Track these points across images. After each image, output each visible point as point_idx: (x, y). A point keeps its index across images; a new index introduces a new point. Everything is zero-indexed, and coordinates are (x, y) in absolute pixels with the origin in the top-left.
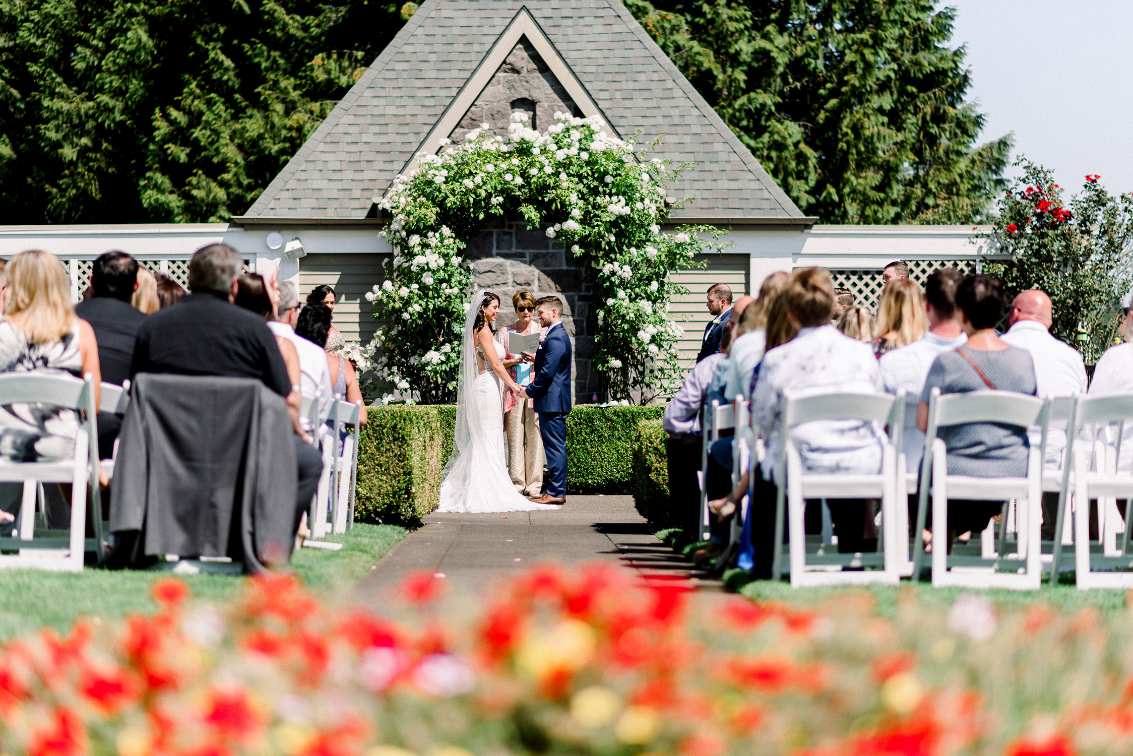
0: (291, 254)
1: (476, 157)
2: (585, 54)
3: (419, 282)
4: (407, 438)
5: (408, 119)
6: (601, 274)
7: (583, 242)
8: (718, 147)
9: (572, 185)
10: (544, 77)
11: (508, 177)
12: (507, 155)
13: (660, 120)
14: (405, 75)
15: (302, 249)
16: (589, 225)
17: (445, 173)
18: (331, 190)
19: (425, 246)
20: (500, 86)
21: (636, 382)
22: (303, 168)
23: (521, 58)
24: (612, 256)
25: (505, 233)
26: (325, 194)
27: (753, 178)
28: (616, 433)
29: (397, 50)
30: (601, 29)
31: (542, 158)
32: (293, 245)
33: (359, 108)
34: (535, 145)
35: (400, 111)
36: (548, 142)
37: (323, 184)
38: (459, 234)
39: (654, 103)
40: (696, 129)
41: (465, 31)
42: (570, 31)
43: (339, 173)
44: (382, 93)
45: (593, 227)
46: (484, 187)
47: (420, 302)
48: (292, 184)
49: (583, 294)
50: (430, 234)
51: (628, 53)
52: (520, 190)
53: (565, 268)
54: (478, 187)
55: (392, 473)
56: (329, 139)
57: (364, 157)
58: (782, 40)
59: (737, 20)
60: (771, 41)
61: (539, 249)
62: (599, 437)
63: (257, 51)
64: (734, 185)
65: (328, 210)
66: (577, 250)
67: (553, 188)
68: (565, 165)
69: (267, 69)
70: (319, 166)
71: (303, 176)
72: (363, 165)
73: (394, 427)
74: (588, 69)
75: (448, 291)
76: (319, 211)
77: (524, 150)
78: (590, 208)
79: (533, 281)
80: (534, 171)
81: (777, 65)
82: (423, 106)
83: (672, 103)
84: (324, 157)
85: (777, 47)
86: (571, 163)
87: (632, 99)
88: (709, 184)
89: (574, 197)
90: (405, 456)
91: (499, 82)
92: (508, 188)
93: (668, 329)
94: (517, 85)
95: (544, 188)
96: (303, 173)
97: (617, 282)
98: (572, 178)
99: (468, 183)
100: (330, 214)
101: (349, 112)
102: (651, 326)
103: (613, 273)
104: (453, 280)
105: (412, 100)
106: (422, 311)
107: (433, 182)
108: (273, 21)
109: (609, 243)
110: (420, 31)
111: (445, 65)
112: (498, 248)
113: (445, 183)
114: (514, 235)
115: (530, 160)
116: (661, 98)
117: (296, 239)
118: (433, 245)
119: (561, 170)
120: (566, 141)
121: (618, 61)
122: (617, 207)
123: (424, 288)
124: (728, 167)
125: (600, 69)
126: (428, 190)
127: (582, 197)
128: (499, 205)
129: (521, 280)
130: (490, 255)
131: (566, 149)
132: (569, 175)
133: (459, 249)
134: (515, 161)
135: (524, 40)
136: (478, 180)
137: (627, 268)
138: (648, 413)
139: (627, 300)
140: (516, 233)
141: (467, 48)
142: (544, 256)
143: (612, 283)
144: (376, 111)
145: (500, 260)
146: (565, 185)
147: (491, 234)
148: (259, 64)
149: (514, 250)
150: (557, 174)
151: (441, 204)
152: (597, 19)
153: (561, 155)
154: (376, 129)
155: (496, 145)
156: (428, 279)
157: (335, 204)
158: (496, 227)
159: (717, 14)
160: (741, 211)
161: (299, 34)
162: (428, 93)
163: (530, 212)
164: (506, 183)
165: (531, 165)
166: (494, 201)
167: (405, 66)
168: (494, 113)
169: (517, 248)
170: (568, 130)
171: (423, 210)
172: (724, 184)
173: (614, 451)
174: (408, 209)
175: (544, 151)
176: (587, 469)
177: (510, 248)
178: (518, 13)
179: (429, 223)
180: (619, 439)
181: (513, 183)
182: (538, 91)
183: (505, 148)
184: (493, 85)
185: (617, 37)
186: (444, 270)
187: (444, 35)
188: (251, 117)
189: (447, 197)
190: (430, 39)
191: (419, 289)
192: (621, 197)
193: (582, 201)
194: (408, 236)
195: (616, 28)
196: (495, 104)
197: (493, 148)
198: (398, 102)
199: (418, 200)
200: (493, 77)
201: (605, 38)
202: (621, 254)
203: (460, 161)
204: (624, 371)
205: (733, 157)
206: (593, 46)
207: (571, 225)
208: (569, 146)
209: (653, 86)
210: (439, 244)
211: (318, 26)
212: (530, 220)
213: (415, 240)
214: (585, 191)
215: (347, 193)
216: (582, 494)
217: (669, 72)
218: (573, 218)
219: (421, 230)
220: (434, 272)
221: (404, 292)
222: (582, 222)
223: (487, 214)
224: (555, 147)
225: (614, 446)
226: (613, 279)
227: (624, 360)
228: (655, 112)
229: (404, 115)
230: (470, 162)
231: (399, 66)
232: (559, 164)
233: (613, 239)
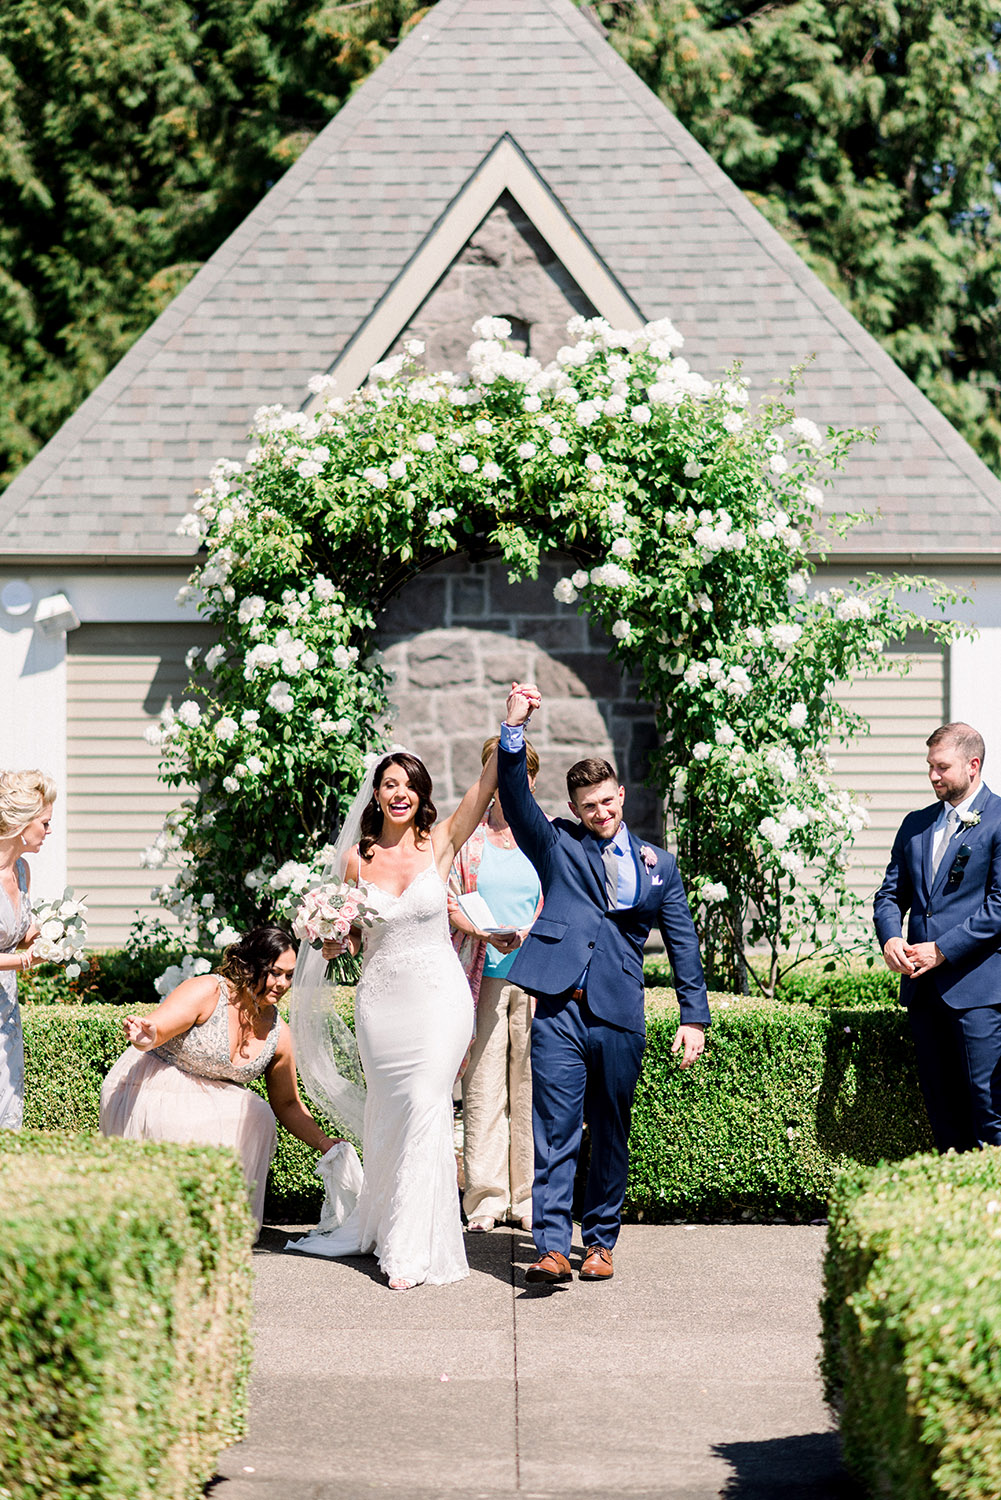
0: (49, 625)
1: (394, 418)
2: (628, 235)
3: (263, 706)
4: (83, 1354)
5: (282, 361)
6: (681, 685)
7: (641, 612)
8: (886, 412)
9: (615, 483)
10: (549, 272)
11: (468, 463)
12: (466, 414)
13: (771, 361)
14: (277, 275)
15: (67, 615)
16: (653, 572)
17: (323, 454)
18: (129, 497)
19: (278, 622)
20: (460, 292)
21: (757, 932)
22: (76, 452)
23: (502, 235)
24: (707, 645)
25: (469, 582)
26: (117, 505)
27: (956, 472)
28: (726, 1077)
29: (262, 228)
30: (655, 188)
31: (545, 420)
32: (53, 606)
33: (187, 340)
34: (528, 390)
35: (268, 345)
36: (559, 385)
37: (113, 486)
38: (353, 594)
39: (758, 328)
40: (842, 378)
41: (394, 192)
42: (595, 192)
43: (146, 465)
44: (233, 310)
45: (662, 580)
46: (413, 487)
47: (265, 751)
48: (52, 486)
49: (623, 700)
50: (288, 594)
51: (708, 234)
52: (494, 494)
53: (587, 649)
54: (398, 485)
55: (30, 1477)
56: (126, 399)
57: (196, 432)
58: (951, 244)
59: (876, 209)
60: (935, 246)
61: (535, 612)
62: (685, 1086)
63: (64, 269)
64: (918, 487)
65: (122, 537)
66: (626, 632)
67: (572, 488)
68: (599, 436)
69: (78, 299)
70: (108, 450)
71: (74, 470)
72: (192, 450)
73: (37, 1316)
74: (631, 264)
75: (328, 727)
76: (104, 538)
77: (504, 403)
78: (655, 534)
79: (524, 676)
80: (526, 450)
81: (942, 286)
82: (311, 335)
83: (794, 328)
84: (117, 433)
85: (944, 256)
86: (611, 431)
87: (715, 320)
88: (872, 487)
89: (616, 512)
90: (74, 1417)
91: (457, 283)
92: (468, 489)
93: (832, 813)
94: (493, 289)
95: (547, 490)
96: (76, 465)
97: (717, 704)
98: (615, 466)
99: (377, 478)
100: (127, 546)
101: (168, 346)
102: (793, 809)
103: (709, 685)
104: (340, 701)
105: (289, 323)
106: (267, 771)
107: (296, 474)
108: (88, 221)
109: (697, 616)
110: (307, 193)
111: (355, 257)
112: (455, 610)
113: (325, 476)
114: (487, 584)
115: (518, 424)
116: (774, 319)
117: (60, 592)
118: (292, 619)
119: (586, 447)
120: (597, 381)
121: (691, 249)
122: (715, 534)
123: (271, 721)
124: (907, 452)
125: (654, 264)
126: (288, 493)
127: (635, 507)
128: (448, 526)
129: (500, 673)
130: (437, 623)
131: (598, 399)
132: (605, 457)
133: (354, 628)
134: (484, 426)
135: (506, 199)
136: (398, 469)
137: (739, 673)
138: (803, 1029)
139: (740, 748)
140: (491, 581)
141: (400, 225)
142: (546, 626)
143: (707, 707)
144: (221, 345)
145: (463, 634)
146: (597, 482)
147: (441, 583)
148: (64, 290)
149: (486, 615)
150: (580, 457)
151: (314, 526)
152: (648, 171)
153: (586, 415)
154: (220, 379)
155: (441, 390)
156: (281, 700)
157: (136, 525)
158: (451, 570)
159: (841, 197)
160: (934, 538)
161: (134, 240)
162: (320, 309)
163: (515, 542)
164: (464, 476)
165: (520, 436)
166: (435, 518)
167: (278, 258)
168: (447, 344)
169: (493, 611)
170: (601, 357)
171: (273, 540)
172: (899, 485)
173: (721, 1122)
174: (238, 536)
175: (548, 406)
176: (655, 1165)
177: (479, 609)
178: (495, 147)
179: (288, 570)
180: (734, 1091)
181: (479, 477)
182: (533, 301)
183: (460, 398)
184: (446, 289)
185: (687, 203)
186: (318, 677)
187: (354, 201)
188: (52, 378)
189: (328, 509)
190: (326, 209)
191: (259, 723)
192: (722, 512)
193: (637, 520)
194: (239, 599)
195: (685, 187)
196: (450, 327)
197: (433, 397)
198: (263, 327)
199: (259, 516)
200: (446, 273)
201: (664, 204)
202: (726, 641)
203: (358, 428)
204: (731, 907)
205: (917, 433)
206: (641, 220)
207: (612, 575)
208: (606, 392)
209: (757, 295)
210: (307, 618)
211: (165, 225)
212: (516, 560)
213: (253, 609)
214: (642, 495)
215: (160, 503)
216: (644, 1222)
217: (788, 270)
218: (615, 560)
219: (270, 585)
220: (296, 683)
221: (227, 729)
222: (638, 567)
223: (421, 550)
224: (575, 395)
225: (720, 1108)
226: (707, 697)
227: (732, 884)
228: (762, 346)
229: (275, 353)
230: (380, 430)
231: (265, 259)
232: (585, 435)
233: (707, 606)
